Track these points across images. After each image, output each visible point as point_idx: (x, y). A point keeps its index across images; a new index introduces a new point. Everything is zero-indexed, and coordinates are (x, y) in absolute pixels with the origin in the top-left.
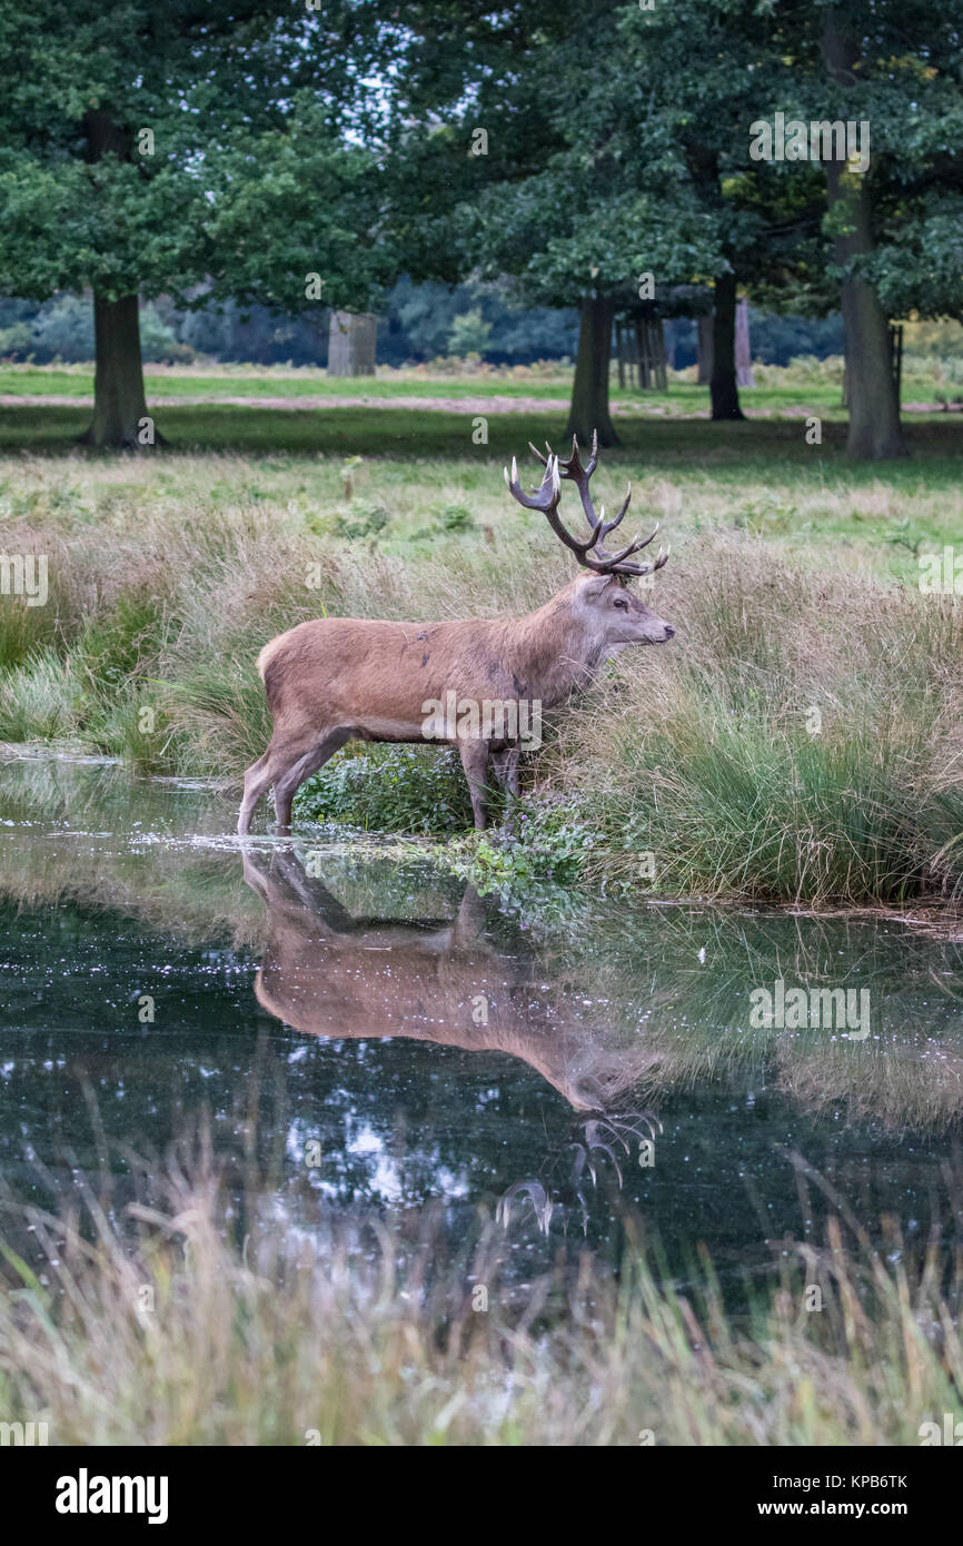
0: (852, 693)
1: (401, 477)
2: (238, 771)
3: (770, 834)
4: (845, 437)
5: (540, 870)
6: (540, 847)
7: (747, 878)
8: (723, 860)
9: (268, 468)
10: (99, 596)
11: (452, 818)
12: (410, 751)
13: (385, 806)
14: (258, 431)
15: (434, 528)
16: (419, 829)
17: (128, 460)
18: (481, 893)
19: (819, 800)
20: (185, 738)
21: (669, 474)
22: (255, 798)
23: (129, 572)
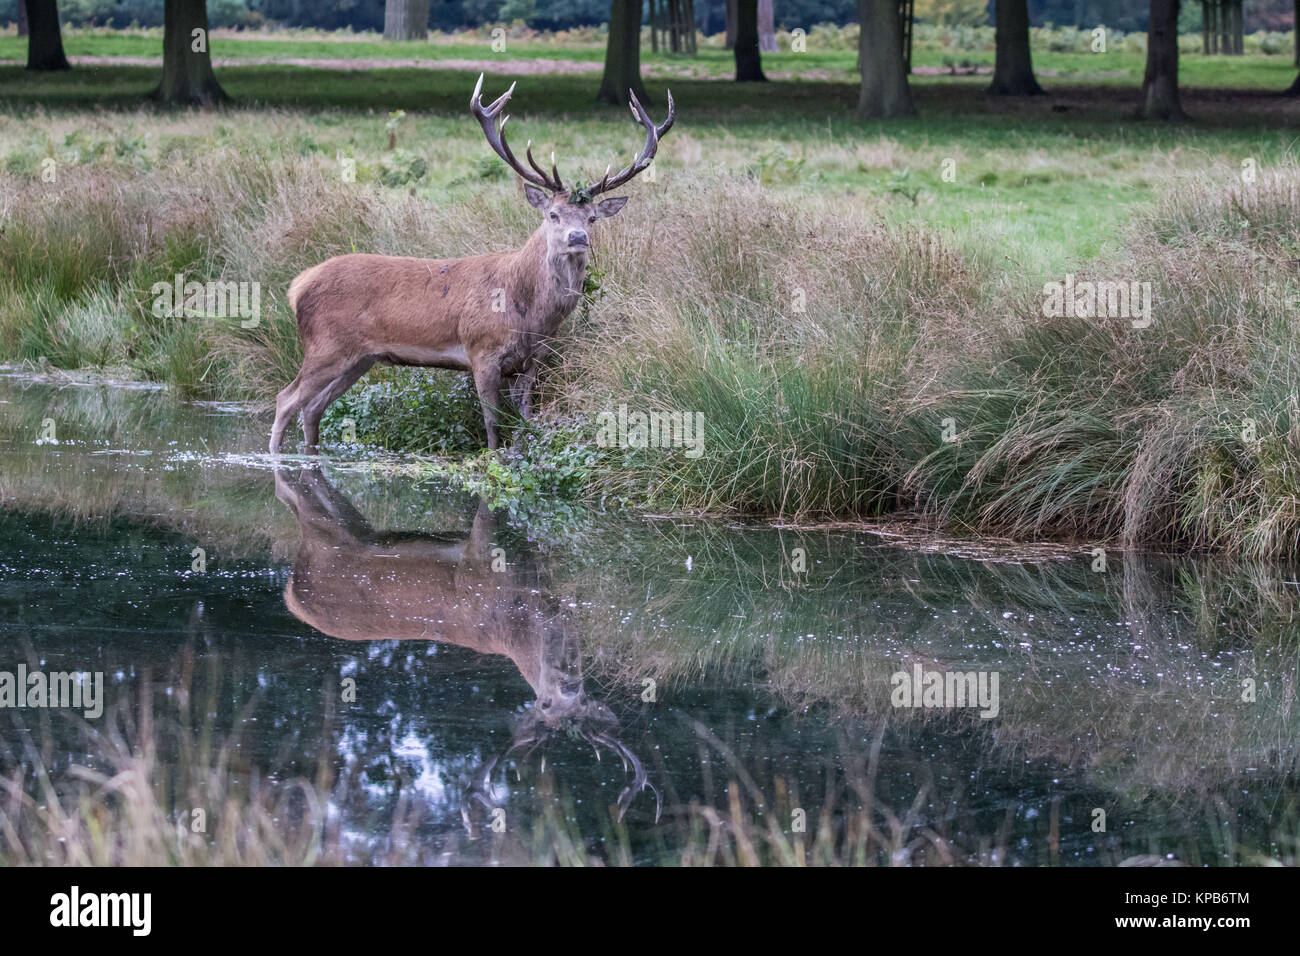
0: (835, 324)
1: (444, 131)
2: (272, 396)
3: (757, 453)
4: (858, 97)
5: (545, 486)
6: (546, 465)
7: (735, 494)
8: (713, 477)
9: (322, 123)
10: (150, 235)
11: (468, 439)
12: (430, 376)
13: (406, 428)
14: (316, 89)
15: (470, 175)
16: (437, 449)
17: (192, 114)
18: (491, 507)
19: (803, 422)
20: (224, 364)
21: (693, 130)
22: (286, 420)
23: (177, 213)
